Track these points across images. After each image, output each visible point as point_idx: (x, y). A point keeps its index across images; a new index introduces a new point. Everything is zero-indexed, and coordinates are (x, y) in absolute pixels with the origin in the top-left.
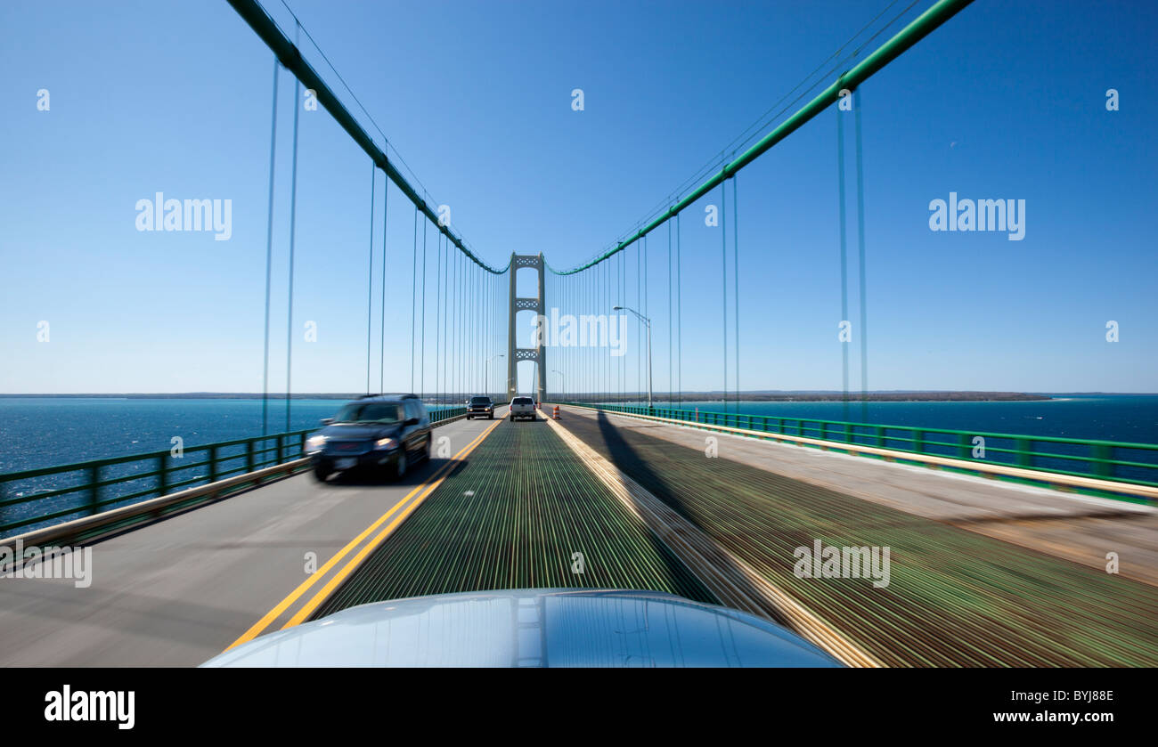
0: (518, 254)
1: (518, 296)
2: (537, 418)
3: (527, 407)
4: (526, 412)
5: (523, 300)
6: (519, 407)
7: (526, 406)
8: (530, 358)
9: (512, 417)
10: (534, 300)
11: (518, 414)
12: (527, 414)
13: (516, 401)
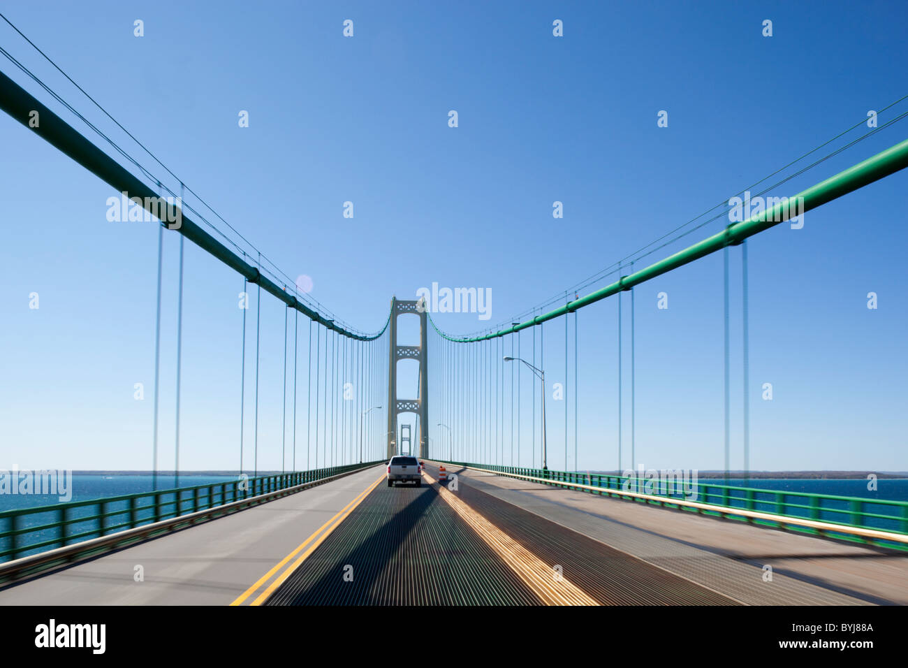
0: (399, 299)
1: (399, 344)
2: (422, 482)
3: (410, 469)
4: (408, 476)
5: (405, 348)
6: (399, 469)
7: (409, 467)
8: (412, 410)
9: (390, 482)
10: (416, 348)
11: (398, 477)
12: (410, 478)
13: (397, 461)
